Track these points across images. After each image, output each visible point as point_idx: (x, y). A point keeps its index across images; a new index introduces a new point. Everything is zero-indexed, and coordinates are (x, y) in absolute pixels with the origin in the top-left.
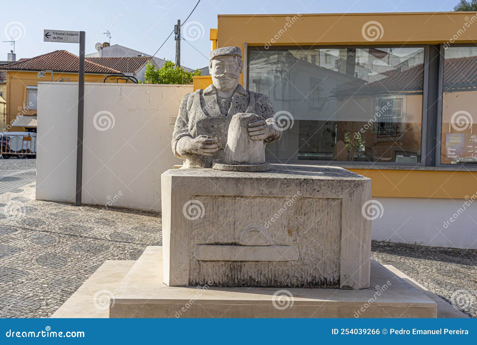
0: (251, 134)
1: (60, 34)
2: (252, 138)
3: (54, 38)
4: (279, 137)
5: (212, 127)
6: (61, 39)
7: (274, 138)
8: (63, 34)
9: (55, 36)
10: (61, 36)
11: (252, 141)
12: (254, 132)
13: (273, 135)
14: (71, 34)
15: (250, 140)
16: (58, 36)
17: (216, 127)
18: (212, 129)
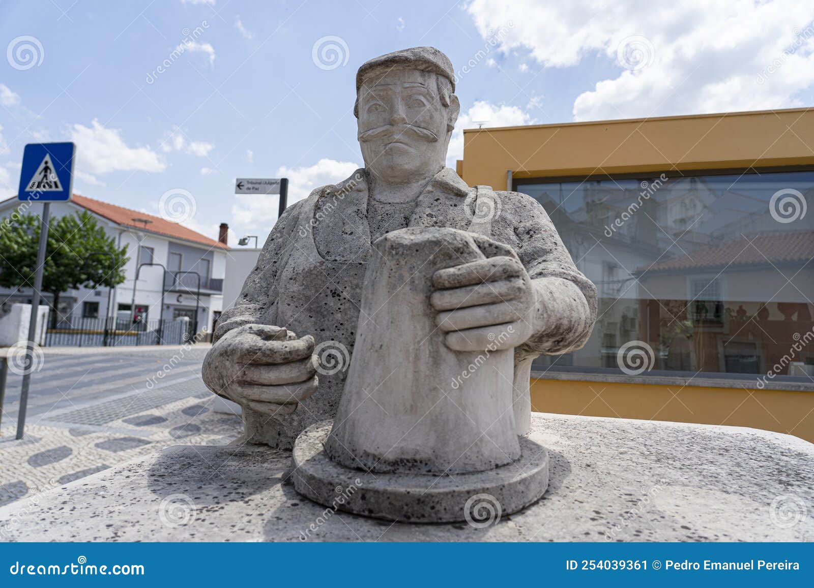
0: (446, 320)
1: (256, 183)
2: (453, 340)
3: (249, 189)
4: (583, 336)
5: (335, 294)
6: (256, 189)
7: (563, 339)
8: (260, 183)
9: (250, 186)
10: (257, 186)
11: (451, 359)
12: (460, 313)
13: (558, 327)
14: (270, 183)
15: (443, 350)
16: (253, 185)
17: (348, 297)
18: (332, 302)
